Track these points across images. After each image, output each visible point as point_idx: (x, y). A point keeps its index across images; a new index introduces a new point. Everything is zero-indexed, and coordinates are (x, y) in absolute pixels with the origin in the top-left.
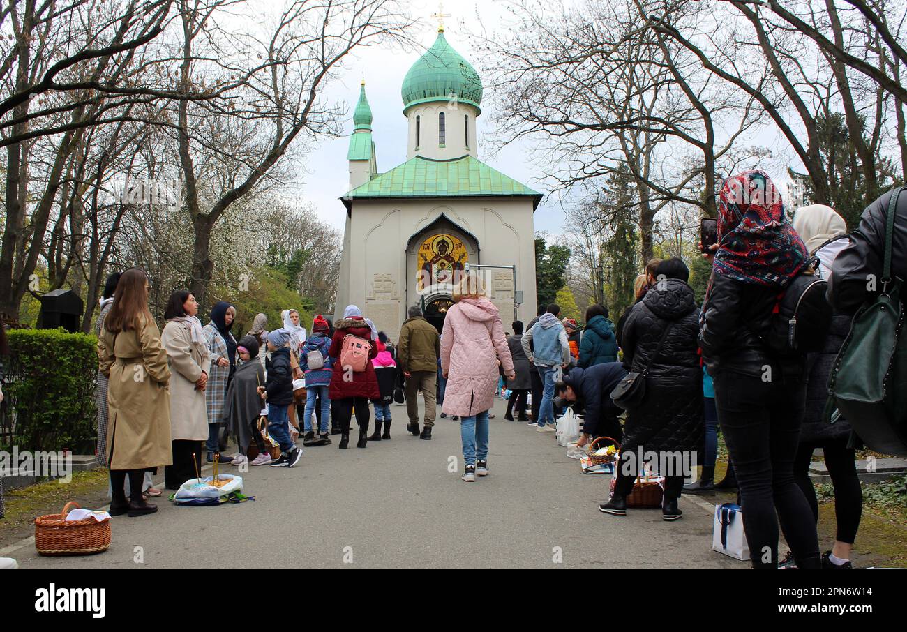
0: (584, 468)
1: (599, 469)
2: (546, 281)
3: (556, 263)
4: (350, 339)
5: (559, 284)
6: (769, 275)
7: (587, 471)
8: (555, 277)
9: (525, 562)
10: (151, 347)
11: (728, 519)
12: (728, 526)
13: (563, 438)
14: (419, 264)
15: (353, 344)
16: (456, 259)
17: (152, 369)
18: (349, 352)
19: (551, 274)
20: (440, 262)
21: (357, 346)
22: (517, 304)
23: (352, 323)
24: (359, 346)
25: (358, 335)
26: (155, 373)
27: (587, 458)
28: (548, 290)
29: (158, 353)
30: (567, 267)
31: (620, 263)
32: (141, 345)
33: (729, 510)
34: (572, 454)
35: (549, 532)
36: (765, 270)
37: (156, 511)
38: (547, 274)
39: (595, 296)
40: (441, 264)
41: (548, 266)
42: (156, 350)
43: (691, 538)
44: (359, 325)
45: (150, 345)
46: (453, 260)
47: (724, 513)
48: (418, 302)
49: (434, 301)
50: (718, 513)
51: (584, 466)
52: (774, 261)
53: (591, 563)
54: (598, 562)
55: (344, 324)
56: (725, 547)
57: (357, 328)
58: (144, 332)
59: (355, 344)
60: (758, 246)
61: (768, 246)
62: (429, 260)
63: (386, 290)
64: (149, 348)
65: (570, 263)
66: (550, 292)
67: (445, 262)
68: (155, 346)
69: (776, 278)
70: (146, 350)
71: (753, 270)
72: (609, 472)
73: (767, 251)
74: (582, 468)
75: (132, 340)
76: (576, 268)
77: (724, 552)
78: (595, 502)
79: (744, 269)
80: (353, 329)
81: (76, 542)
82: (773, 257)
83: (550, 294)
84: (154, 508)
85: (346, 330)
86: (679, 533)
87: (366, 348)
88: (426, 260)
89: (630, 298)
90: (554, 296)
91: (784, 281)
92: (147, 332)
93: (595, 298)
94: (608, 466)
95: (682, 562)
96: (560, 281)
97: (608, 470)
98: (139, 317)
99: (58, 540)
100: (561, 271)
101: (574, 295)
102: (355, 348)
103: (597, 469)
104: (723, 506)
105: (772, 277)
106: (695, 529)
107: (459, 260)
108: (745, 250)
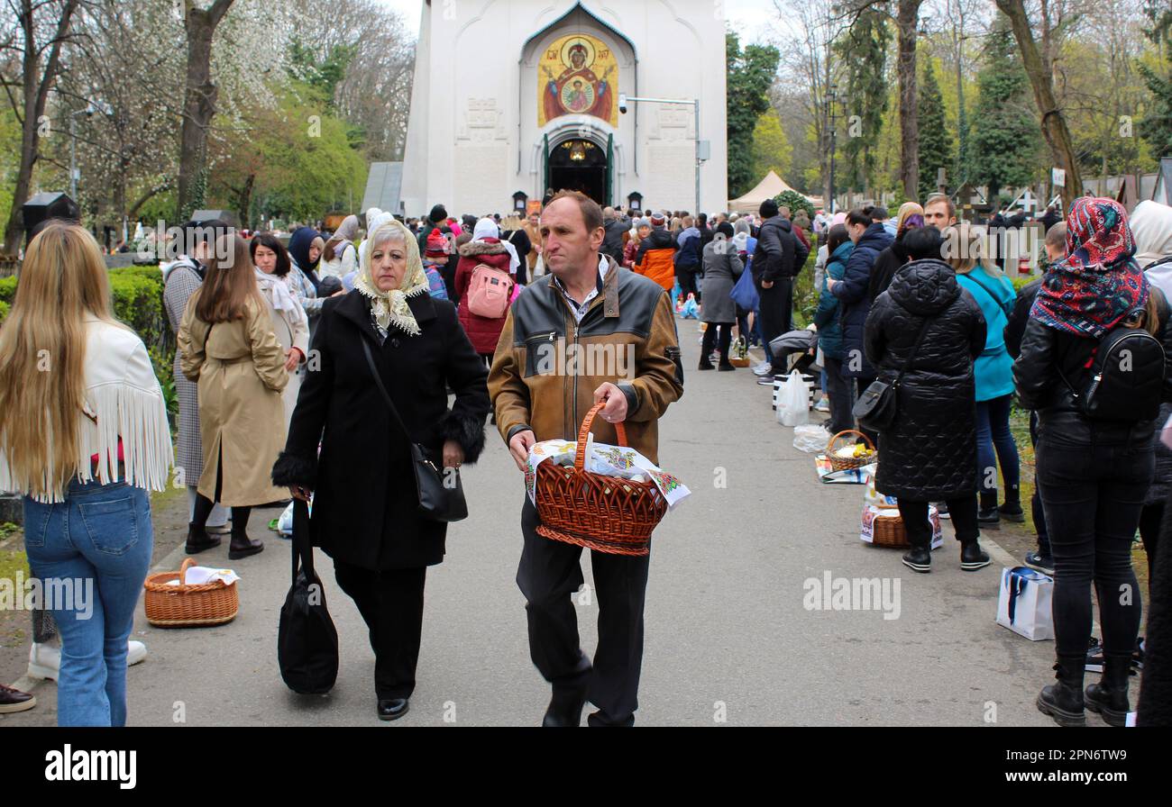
0: (821, 475)
1: (841, 477)
2: (738, 103)
3: (756, 72)
4: (482, 271)
5: (759, 107)
6: (1084, 323)
7: (826, 480)
8: (754, 95)
9: (766, 639)
10: (267, 346)
11: (1018, 588)
12: (1018, 597)
13: (786, 414)
14: (539, 82)
15: (486, 279)
16: (600, 76)
17: (268, 375)
18: (480, 290)
19: (748, 90)
20: (574, 79)
21: (492, 282)
22: (700, 161)
23: (485, 249)
24: (495, 282)
25: (493, 266)
26: (273, 379)
27: (824, 457)
28: (741, 117)
29: (275, 353)
30: (773, 80)
31: (860, 76)
32: (250, 342)
33: (1020, 578)
34: (802, 445)
35: (787, 590)
36: (1080, 316)
37: (262, 550)
38: (741, 91)
39: (818, 124)
40: (575, 84)
41: (743, 77)
42: (274, 348)
43: (969, 602)
44: (494, 250)
45: (266, 343)
46: (594, 77)
47: (1014, 581)
48: (538, 143)
49: (563, 143)
50: (1006, 579)
51: (822, 472)
52: (1089, 308)
53: (847, 641)
54: (854, 640)
55: (473, 250)
56: (1012, 622)
57: (492, 255)
58: (256, 325)
59: (489, 280)
60: (1075, 288)
61: (1086, 290)
62: (556, 76)
63: (488, 123)
64: (264, 348)
65: (778, 73)
66: (745, 120)
67: (582, 79)
68: (271, 344)
69: (1091, 327)
70: (260, 349)
71: (1067, 315)
72: (856, 481)
73: (1084, 295)
74: (818, 475)
75: (238, 337)
76: (788, 80)
77: (1011, 628)
78: (842, 537)
79: (1057, 313)
80: (486, 258)
81: (200, 612)
82: (1089, 302)
83: (744, 124)
84: (260, 547)
85: (476, 259)
86: (954, 593)
87: (505, 284)
88: (551, 76)
89: (875, 133)
90: (752, 125)
91: (1099, 333)
92: (260, 326)
93: (817, 128)
94: (854, 473)
95: (957, 642)
96: (761, 102)
97: (854, 479)
98: (247, 304)
99: (176, 609)
100: (764, 85)
101: (782, 121)
102: (489, 285)
103: (840, 477)
104: (1013, 571)
105: (1087, 326)
106: (975, 588)
107: (605, 77)
108: (1060, 291)
